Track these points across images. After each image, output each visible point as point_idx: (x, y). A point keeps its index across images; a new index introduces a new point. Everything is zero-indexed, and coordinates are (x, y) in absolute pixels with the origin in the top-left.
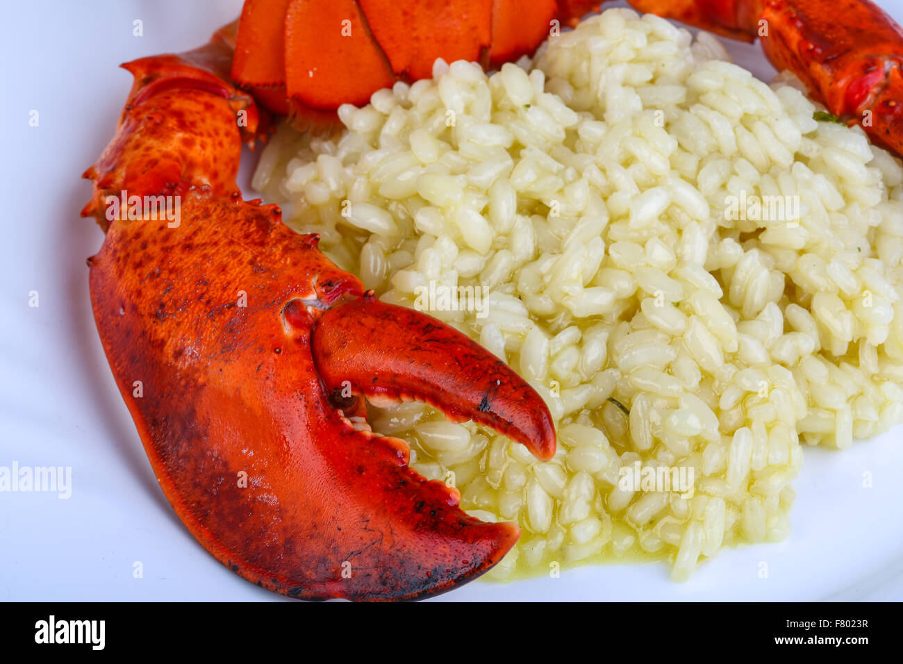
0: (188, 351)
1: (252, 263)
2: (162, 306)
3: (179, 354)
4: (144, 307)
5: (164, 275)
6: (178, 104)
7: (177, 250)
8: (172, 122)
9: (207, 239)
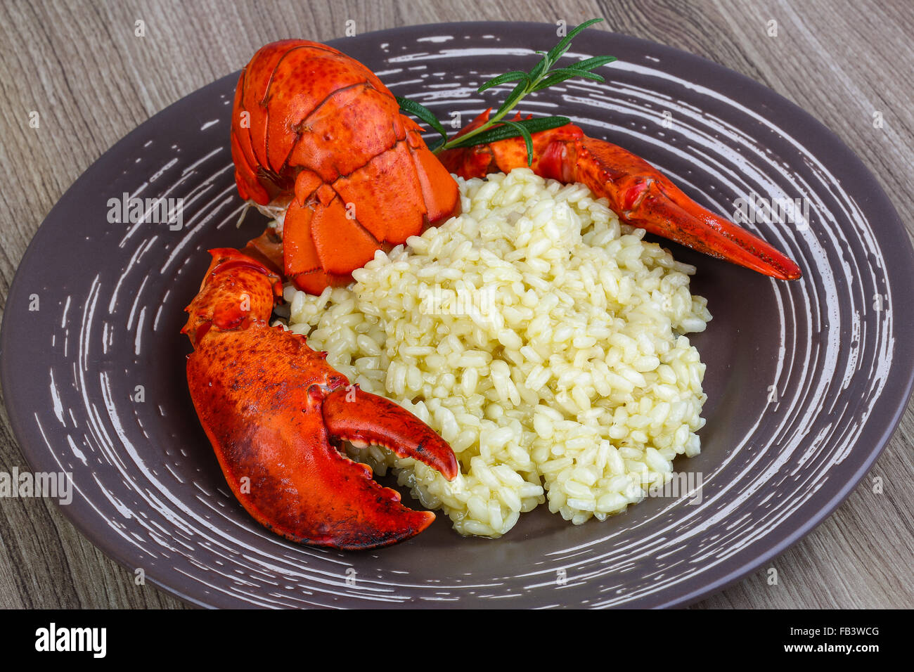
0: (251, 408)
1: (290, 363)
2: (237, 382)
3: (245, 409)
4: (225, 382)
5: (239, 365)
6: (242, 275)
7: (247, 353)
8: (240, 285)
9: (264, 348)
